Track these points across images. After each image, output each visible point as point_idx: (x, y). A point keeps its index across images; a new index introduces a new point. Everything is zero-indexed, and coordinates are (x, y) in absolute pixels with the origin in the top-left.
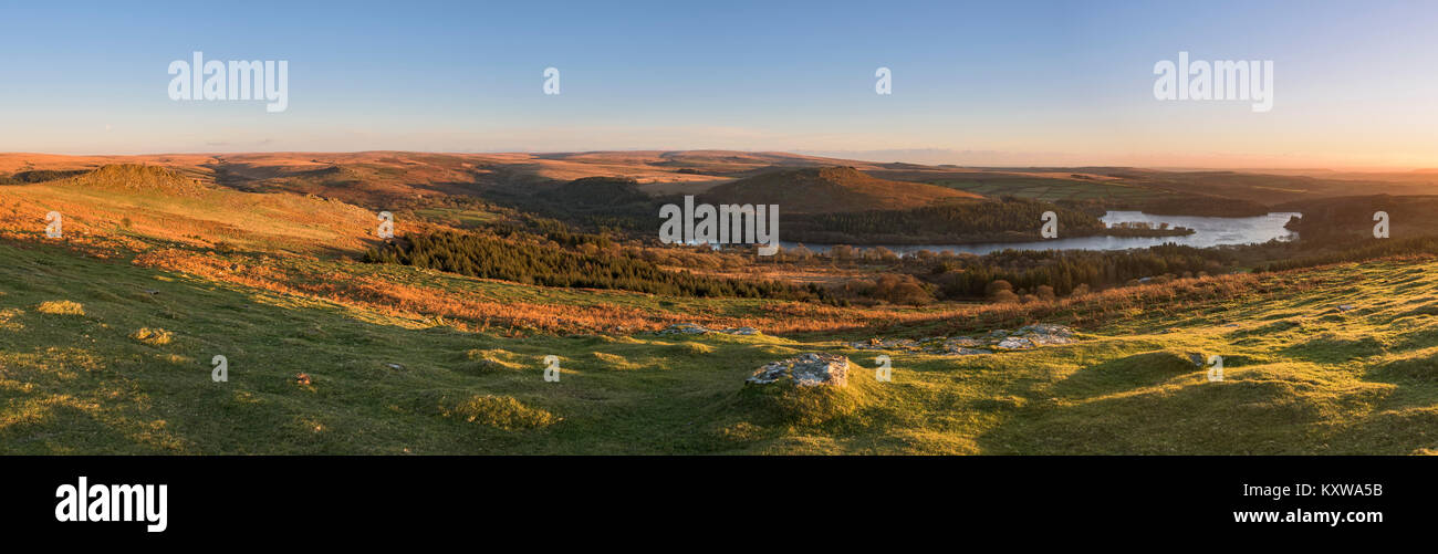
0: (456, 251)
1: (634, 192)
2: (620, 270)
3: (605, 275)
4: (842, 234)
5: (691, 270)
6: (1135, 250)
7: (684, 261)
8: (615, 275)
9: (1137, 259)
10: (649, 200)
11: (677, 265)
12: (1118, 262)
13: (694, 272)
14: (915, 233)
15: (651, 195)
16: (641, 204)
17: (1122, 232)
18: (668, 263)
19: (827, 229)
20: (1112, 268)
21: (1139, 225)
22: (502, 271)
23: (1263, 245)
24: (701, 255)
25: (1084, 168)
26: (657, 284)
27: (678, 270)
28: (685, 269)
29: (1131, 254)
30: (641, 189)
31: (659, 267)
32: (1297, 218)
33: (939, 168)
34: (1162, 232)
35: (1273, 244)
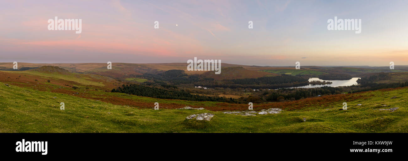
0: (136, 90)
1: (183, 74)
2: (180, 95)
3: (176, 96)
4: (239, 85)
5: (199, 94)
6: (317, 88)
7: (197, 92)
8: (179, 96)
9: (317, 90)
10: (188, 76)
11: (195, 93)
12: (312, 91)
13: (200, 95)
14: (259, 84)
15: (188, 74)
16: (185, 77)
17: (314, 83)
18: (193, 93)
19: (235, 84)
20: (311, 93)
21: (318, 81)
22: (148, 95)
23: (351, 86)
24: (201, 90)
25: (304, 66)
26: (190, 98)
27: (195, 94)
28: (197, 94)
29: (316, 89)
30: (186, 73)
31: (190, 93)
32: (359, 79)
33: (265, 67)
34: (324, 83)
35: (353, 86)
